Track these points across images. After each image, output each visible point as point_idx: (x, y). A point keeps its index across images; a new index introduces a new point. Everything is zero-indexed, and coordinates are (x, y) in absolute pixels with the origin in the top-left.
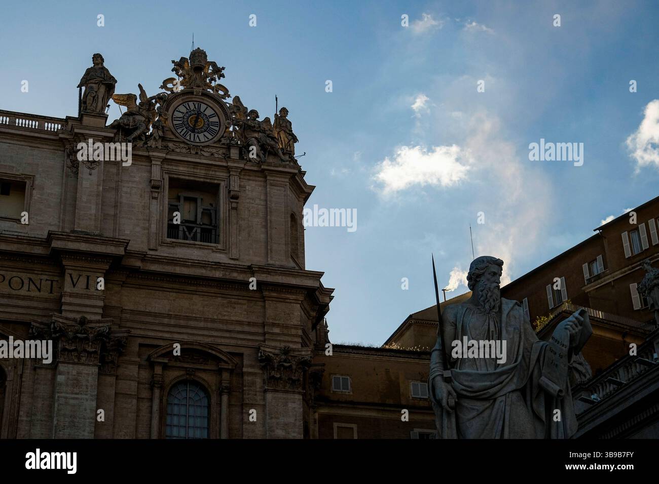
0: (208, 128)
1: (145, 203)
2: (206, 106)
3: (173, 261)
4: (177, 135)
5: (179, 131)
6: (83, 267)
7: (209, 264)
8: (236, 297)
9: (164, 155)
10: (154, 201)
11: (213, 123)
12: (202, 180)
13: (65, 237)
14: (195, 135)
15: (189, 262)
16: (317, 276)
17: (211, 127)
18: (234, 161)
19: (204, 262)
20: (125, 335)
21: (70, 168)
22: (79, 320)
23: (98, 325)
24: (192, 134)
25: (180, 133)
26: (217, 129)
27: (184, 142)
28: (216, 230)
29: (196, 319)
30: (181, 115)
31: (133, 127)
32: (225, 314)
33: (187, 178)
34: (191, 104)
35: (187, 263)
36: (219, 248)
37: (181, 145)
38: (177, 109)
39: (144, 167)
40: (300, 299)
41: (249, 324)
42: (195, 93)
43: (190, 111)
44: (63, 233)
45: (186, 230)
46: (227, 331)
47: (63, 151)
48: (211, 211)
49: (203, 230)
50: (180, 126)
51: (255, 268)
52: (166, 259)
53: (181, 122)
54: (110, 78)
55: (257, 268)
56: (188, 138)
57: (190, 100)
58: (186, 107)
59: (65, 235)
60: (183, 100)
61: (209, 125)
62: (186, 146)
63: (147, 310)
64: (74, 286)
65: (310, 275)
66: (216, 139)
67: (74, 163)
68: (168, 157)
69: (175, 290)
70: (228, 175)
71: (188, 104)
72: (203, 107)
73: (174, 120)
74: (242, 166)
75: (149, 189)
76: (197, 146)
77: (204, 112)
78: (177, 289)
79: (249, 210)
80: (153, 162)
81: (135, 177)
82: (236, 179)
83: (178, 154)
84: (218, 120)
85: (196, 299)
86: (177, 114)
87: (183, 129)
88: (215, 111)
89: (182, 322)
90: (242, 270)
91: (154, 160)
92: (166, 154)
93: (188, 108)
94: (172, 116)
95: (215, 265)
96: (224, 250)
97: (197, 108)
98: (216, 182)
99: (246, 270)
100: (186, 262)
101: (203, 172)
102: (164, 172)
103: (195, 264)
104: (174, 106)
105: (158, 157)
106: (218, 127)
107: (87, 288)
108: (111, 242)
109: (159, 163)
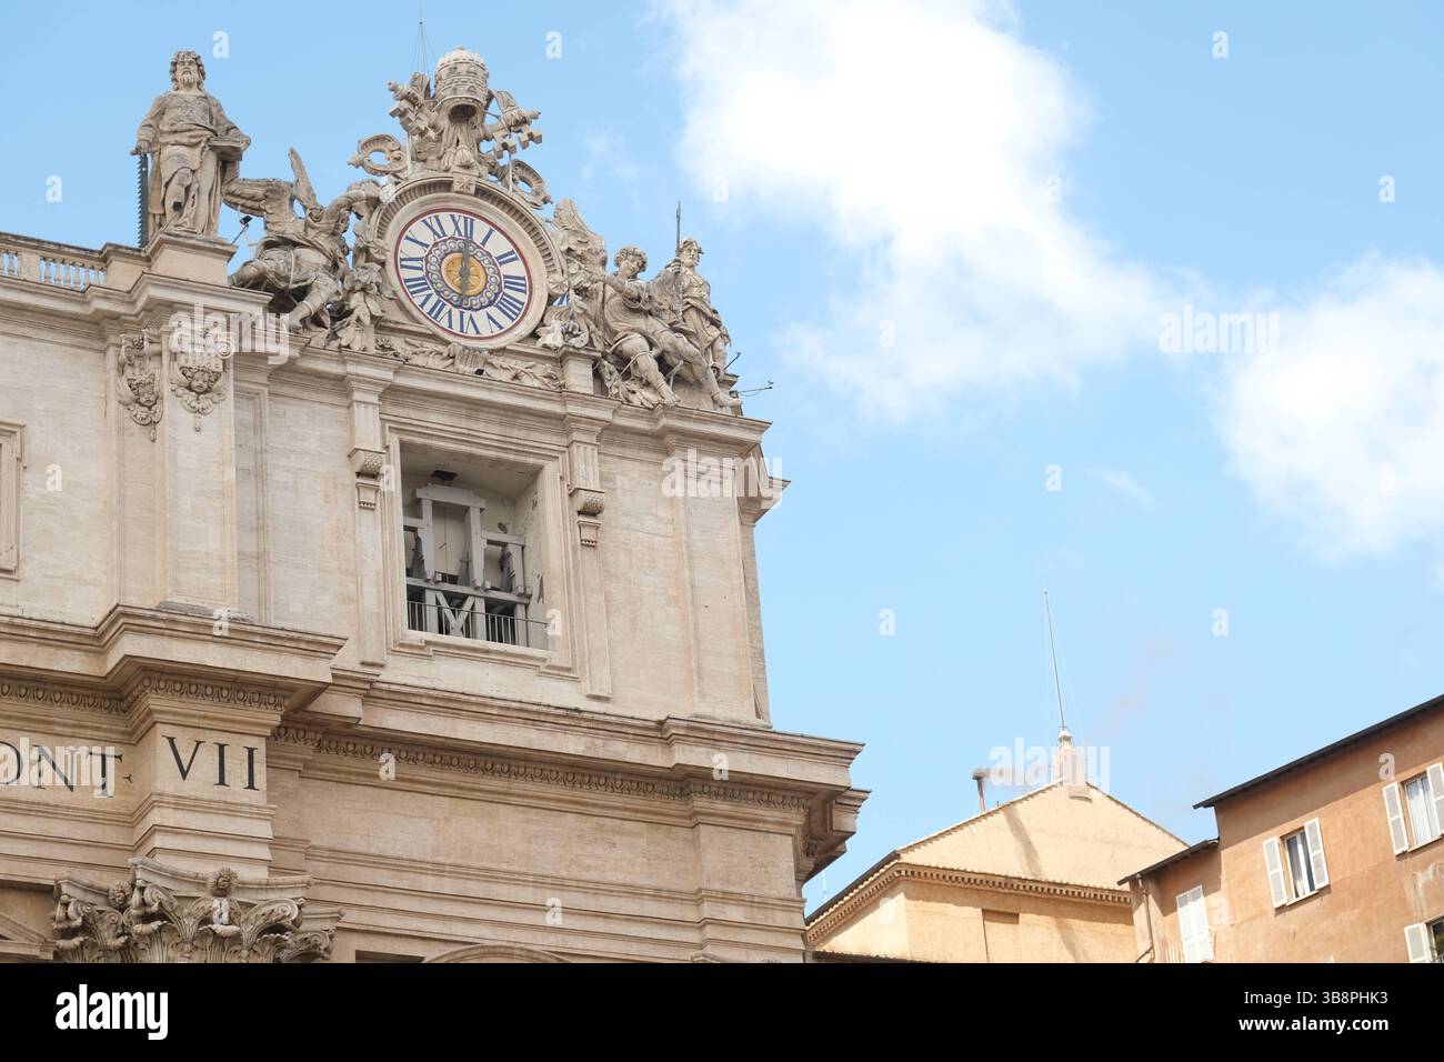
0: (497, 295)
1: (339, 520)
2: (487, 227)
3: (451, 704)
4: (415, 313)
5: (418, 300)
6: (204, 717)
7: (548, 714)
8: (618, 813)
9: (389, 375)
10: (366, 516)
11: (512, 282)
12: (492, 454)
13: (164, 626)
14: (462, 314)
15: (493, 707)
16: (844, 755)
17: (507, 291)
18: (582, 399)
19: (535, 708)
20: (329, 925)
21: (126, 405)
22: (212, 880)
23: (263, 896)
24: (456, 312)
25: (422, 305)
26: (523, 297)
27: (434, 337)
28: (527, 606)
29: (513, 878)
30: (419, 252)
31: (296, 286)
32: (588, 862)
33: (452, 446)
34: (445, 217)
35: (488, 711)
36: (556, 662)
37: (426, 344)
38: (407, 233)
39: (329, 408)
40: (795, 822)
41: (657, 894)
42: (456, 187)
43: (445, 241)
44: (158, 614)
45: (444, 603)
46: (599, 915)
47: (100, 351)
48: (511, 548)
49: (491, 605)
50: (422, 284)
51: (677, 727)
52: (430, 697)
53: (420, 274)
54: (228, 130)
55: (682, 727)
56: (445, 324)
57: (441, 205)
58: (431, 228)
59: (163, 620)
60: (422, 204)
61: (499, 285)
62: (440, 348)
63: (373, 850)
64: (184, 774)
65: (824, 752)
66: (524, 329)
67: (141, 390)
68: (402, 381)
69: (447, 791)
70: (564, 441)
71: (437, 218)
72: (480, 229)
73: (403, 266)
74: (607, 415)
75: (349, 477)
76: (475, 350)
77: (483, 244)
78: (453, 786)
79: (630, 551)
80: (357, 396)
81: (303, 440)
82: (589, 454)
83: (426, 371)
84: (522, 273)
85: (509, 817)
86: (408, 249)
87: (429, 296)
88: (515, 246)
89: (476, 888)
90: (639, 732)
91: (359, 389)
92: (396, 372)
93: (440, 233)
94: (396, 253)
95: (566, 716)
96: (569, 670)
97: (463, 231)
98: (531, 460)
99: (650, 734)
100: (486, 705)
101: (496, 429)
102: (387, 425)
103: (509, 713)
104: (398, 223)
105: (372, 381)
106: (525, 292)
107: (222, 782)
108: (293, 645)
109: (375, 399)
